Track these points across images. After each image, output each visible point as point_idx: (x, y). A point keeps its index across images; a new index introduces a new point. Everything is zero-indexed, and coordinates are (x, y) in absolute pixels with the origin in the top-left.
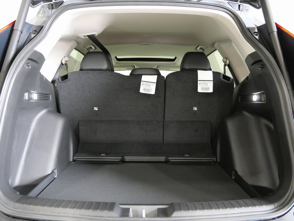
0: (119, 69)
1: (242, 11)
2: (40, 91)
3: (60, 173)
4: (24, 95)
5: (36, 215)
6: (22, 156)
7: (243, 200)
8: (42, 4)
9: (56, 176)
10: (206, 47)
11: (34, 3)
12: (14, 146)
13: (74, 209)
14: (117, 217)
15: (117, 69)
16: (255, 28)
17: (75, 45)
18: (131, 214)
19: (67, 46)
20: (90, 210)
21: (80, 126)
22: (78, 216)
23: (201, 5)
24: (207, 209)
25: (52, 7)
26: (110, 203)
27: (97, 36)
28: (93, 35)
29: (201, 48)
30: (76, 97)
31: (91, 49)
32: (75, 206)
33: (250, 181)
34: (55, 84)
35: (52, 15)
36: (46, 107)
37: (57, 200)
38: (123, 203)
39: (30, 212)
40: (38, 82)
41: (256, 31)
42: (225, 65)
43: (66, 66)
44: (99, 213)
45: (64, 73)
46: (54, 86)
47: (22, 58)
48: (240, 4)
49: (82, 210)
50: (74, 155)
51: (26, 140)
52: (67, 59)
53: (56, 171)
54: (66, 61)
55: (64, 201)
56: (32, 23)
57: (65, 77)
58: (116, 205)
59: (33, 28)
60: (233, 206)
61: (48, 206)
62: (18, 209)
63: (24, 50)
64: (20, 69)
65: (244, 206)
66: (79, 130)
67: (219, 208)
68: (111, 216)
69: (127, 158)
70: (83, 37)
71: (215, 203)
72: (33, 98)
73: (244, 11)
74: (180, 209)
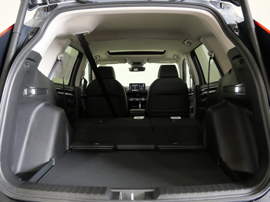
1: (223, 8)
2: (38, 87)
3: (57, 161)
4: (23, 91)
7: (223, 184)
8: (38, 7)
9: (54, 164)
10: (192, 41)
11: (31, 7)
12: (15, 137)
13: (70, 193)
14: (108, 200)
15: (110, 62)
16: (236, 24)
17: (70, 42)
18: (121, 197)
20: (84, 194)
22: (74, 199)
24: (189, 192)
25: (47, 10)
26: (102, 187)
29: (188, 42)
32: (71, 190)
33: (233, 167)
35: (47, 17)
36: (43, 101)
37: (54, 185)
38: (115, 188)
39: (31, 196)
41: (237, 27)
42: (211, 58)
43: (61, 62)
44: (92, 196)
46: (51, 81)
47: (21, 58)
48: (221, 2)
49: (77, 193)
50: (70, 145)
52: (62, 55)
53: (54, 159)
54: (61, 57)
55: (60, 186)
56: (29, 26)
58: (108, 189)
59: (30, 30)
60: (213, 190)
61: (47, 190)
62: (21, 193)
63: (22, 51)
64: (20, 68)
65: (224, 190)
67: (201, 192)
69: (120, 147)
71: (198, 187)
72: (32, 93)
73: (225, 9)
74: (165, 193)
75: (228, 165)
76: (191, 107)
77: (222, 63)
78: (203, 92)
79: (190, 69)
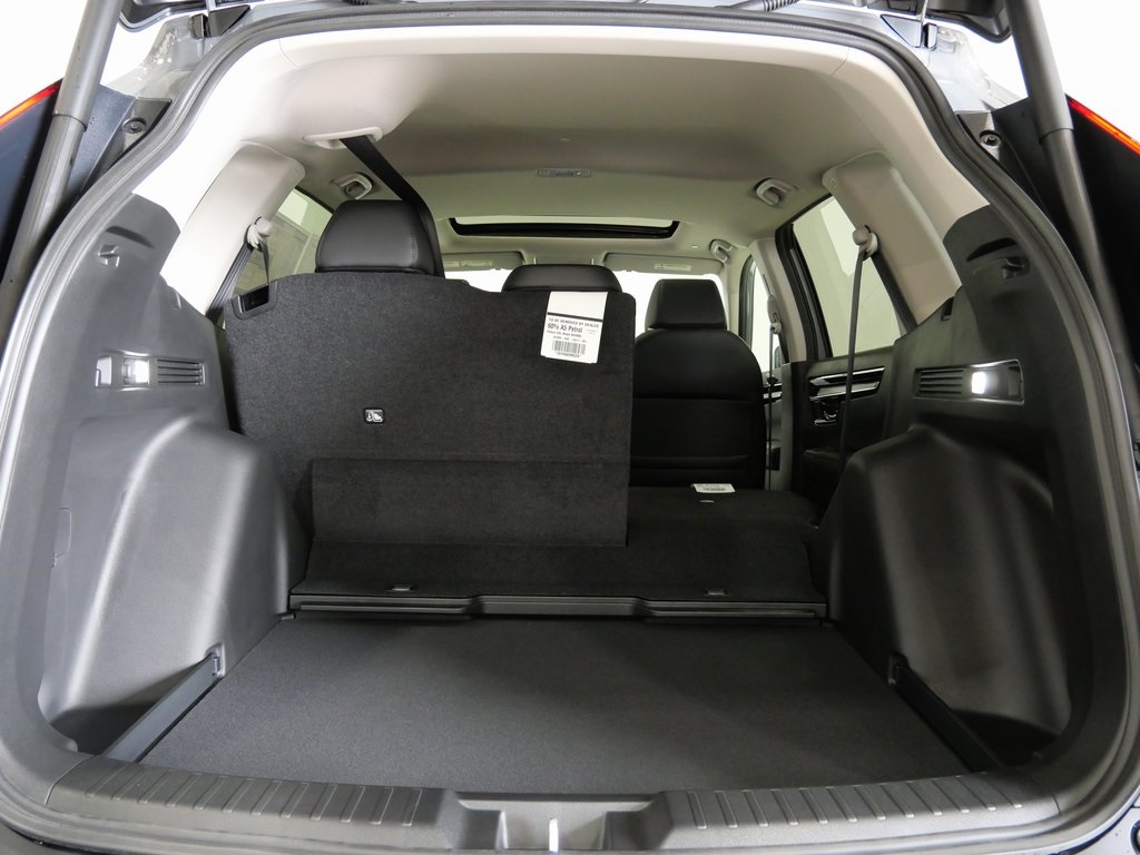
0: (464, 263)
1: (934, 48)
2: (161, 352)
3: (237, 659)
4: (94, 368)
5: (136, 839)
6: (94, 595)
7: (936, 779)
8: (168, 16)
9: (222, 672)
10: (788, 187)
11: (137, 15)
13: (283, 816)
15: (456, 264)
16: (985, 115)
17: (299, 174)
18: (504, 836)
19: (267, 179)
20: (343, 821)
21: (314, 480)
22: (298, 844)
23: (779, 25)
24: (798, 819)
25: (205, 28)
26: (424, 789)
27: (381, 140)
28: (365, 137)
29: (771, 189)
30: (300, 373)
31: (359, 189)
32: (288, 802)
33: (953, 695)
34: (220, 320)
35: (206, 57)
36: (184, 410)
37: (217, 778)
39: (113, 825)
40: (152, 318)
41: (990, 126)
42: (863, 256)
43: (261, 254)
44: (377, 832)
45: (255, 281)
46: (219, 330)
48: (926, 21)
49: (313, 818)
50: (293, 591)
51: (109, 534)
52: (265, 227)
53: (222, 653)
54: (263, 236)
55: (244, 781)
56: (127, 92)
57: (258, 298)
58: (449, 797)
59: (131, 110)
60: (898, 808)
61: (183, 802)
62: (67, 812)
63: (91, 194)
64: (78, 270)
65: (941, 808)
66: (310, 492)
67: (846, 816)
68: (424, 846)
69: (492, 603)
70: (327, 146)
71: (830, 792)
72: (133, 377)
73: (941, 51)
74: (695, 821)
75: (932, 689)
76: (773, 447)
77: (909, 277)
78: (822, 389)
79: (771, 296)
